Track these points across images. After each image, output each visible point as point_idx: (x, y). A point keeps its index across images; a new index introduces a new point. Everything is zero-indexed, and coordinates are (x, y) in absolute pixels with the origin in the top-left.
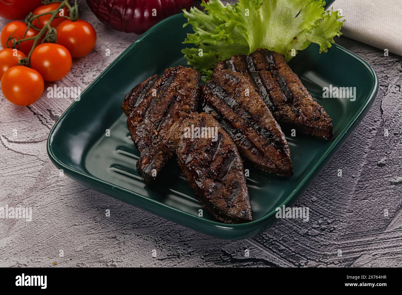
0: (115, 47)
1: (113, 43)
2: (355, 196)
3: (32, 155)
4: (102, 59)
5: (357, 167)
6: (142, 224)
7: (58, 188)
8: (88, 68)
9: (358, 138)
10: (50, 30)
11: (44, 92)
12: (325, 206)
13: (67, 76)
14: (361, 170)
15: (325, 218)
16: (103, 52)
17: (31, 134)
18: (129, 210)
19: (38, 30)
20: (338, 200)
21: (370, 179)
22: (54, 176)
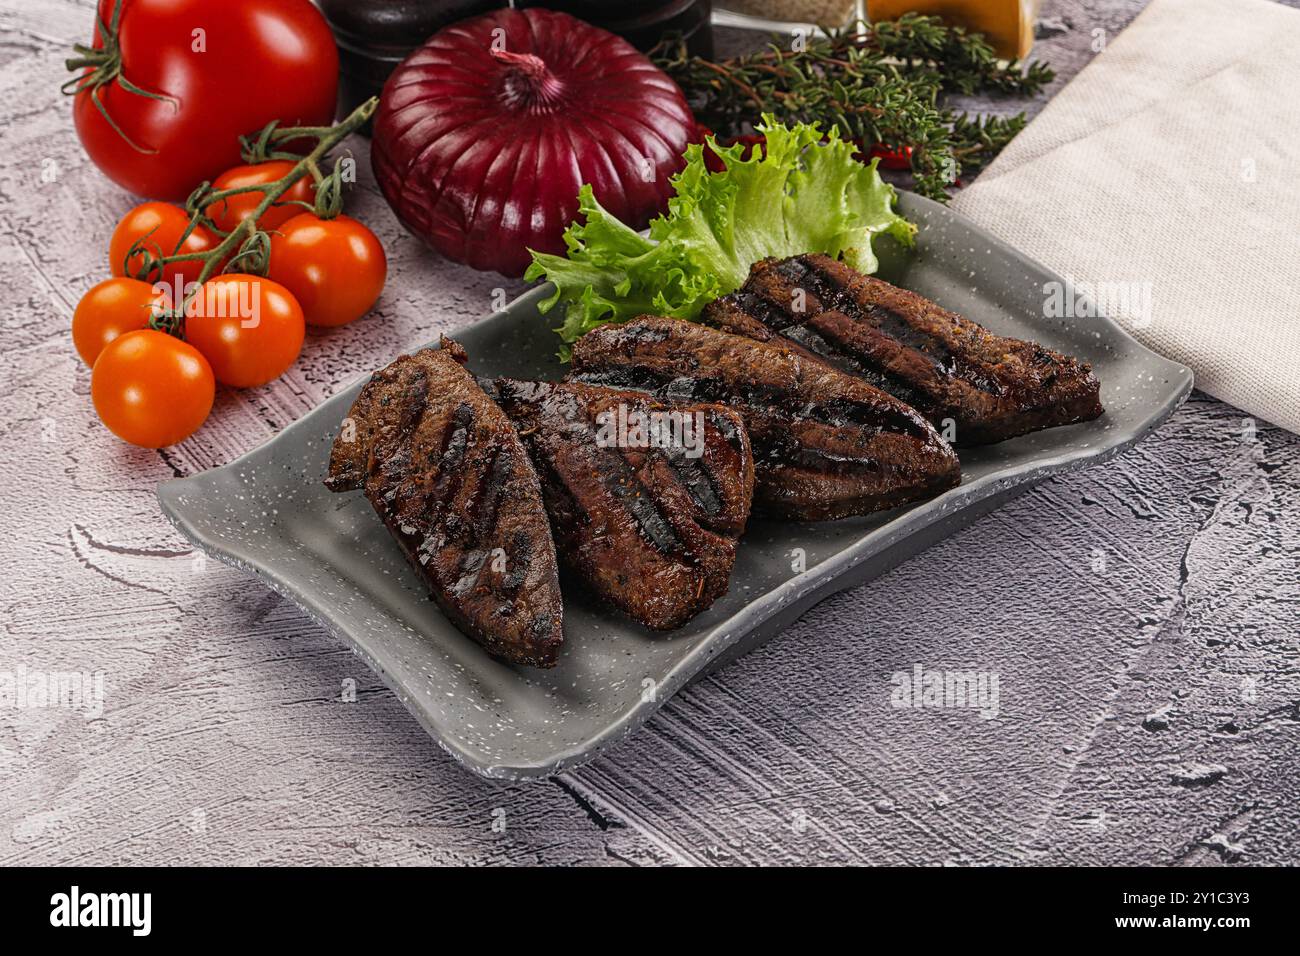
0: (439, 309)
1: (432, 296)
2: (1061, 805)
3: (153, 590)
4: (395, 339)
5: (1082, 724)
6: (436, 817)
7: (211, 690)
8: (349, 358)
9: (1100, 642)
10: (253, 238)
11: (211, 412)
12: (969, 824)
13: (285, 377)
14: (1093, 734)
15: (964, 857)
16: (399, 319)
17: (158, 530)
18: (406, 773)
19: (221, 233)
20: (1010, 811)
21: (1115, 763)
22: (208, 654)
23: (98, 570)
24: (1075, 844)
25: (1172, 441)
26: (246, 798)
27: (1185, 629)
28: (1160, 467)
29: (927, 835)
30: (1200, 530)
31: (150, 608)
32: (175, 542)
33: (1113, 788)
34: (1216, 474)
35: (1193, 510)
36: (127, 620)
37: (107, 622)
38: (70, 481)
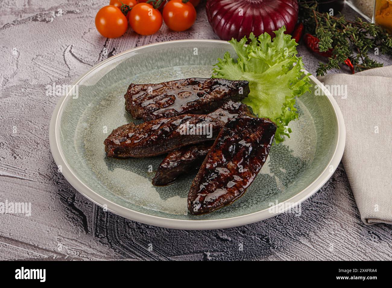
23: (64, 57)
24: (177, 235)
26: (31, 122)
31: (63, 71)
32: (86, 60)
36: (56, 71)
37: (52, 69)
38: (83, 35)
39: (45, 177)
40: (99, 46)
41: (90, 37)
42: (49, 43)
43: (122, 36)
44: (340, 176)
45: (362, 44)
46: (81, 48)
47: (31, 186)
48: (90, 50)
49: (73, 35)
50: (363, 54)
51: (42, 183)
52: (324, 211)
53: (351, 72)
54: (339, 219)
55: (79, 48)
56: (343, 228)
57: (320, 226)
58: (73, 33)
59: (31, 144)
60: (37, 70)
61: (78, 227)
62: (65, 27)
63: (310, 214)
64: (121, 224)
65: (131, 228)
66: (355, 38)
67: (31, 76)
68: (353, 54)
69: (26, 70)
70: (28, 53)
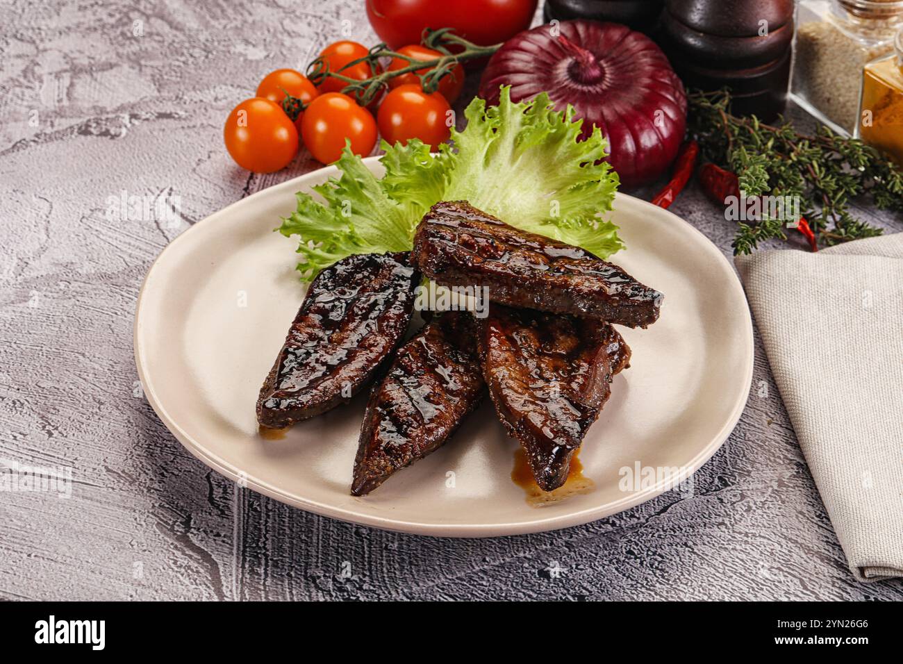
25: (750, 443)
26: (83, 355)
27: (627, 538)
28: (725, 452)
29: (363, 557)
30: (701, 494)
31: (153, 244)
33: (483, 591)
34: (749, 472)
35: (713, 482)
36: (137, 243)
37: (128, 240)
38: (194, 165)
39: (120, 476)
40: (232, 190)
41: (212, 171)
42: (118, 182)
43: (286, 168)
44: (795, 476)
45: (833, 184)
46: (193, 195)
47: (89, 495)
48: (213, 198)
49: (174, 167)
50: (836, 209)
51: (113, 489)
52: (761, 552)
53: (811, 247)
54: (797, 569)
55: (188, 194)
56: (808, 590)
57: (754, 585)
58: (171, 162)
59: (85, 403)
60: (94, 242)
61: (200, 587)
62: (154, 148)
63: (730, 560)
64: (299, 581)
65: (321, 589)
66: (817, 170)
67: (80, 254)
68: (812, 208)
69: (68, 242)
70: (71, 205)
